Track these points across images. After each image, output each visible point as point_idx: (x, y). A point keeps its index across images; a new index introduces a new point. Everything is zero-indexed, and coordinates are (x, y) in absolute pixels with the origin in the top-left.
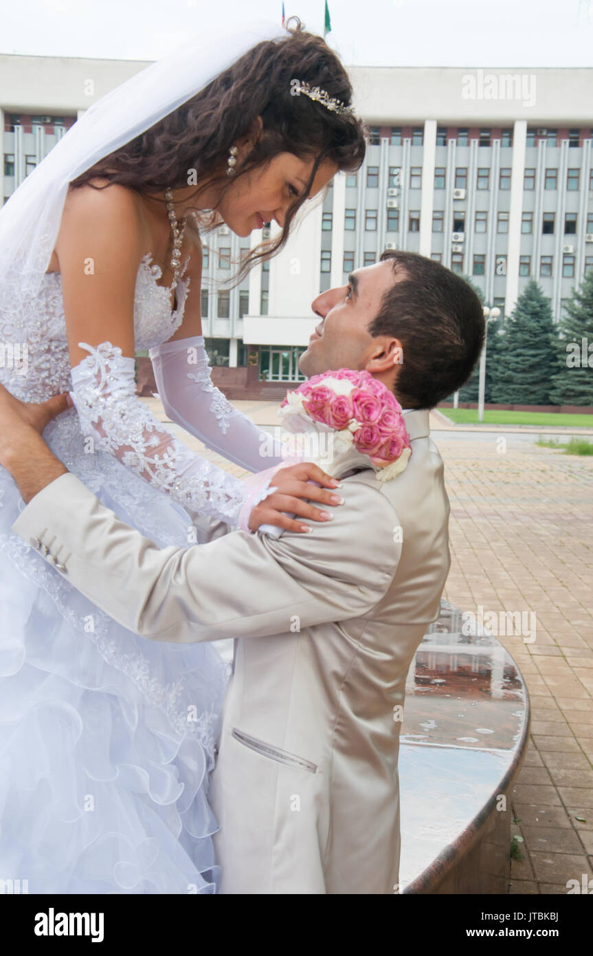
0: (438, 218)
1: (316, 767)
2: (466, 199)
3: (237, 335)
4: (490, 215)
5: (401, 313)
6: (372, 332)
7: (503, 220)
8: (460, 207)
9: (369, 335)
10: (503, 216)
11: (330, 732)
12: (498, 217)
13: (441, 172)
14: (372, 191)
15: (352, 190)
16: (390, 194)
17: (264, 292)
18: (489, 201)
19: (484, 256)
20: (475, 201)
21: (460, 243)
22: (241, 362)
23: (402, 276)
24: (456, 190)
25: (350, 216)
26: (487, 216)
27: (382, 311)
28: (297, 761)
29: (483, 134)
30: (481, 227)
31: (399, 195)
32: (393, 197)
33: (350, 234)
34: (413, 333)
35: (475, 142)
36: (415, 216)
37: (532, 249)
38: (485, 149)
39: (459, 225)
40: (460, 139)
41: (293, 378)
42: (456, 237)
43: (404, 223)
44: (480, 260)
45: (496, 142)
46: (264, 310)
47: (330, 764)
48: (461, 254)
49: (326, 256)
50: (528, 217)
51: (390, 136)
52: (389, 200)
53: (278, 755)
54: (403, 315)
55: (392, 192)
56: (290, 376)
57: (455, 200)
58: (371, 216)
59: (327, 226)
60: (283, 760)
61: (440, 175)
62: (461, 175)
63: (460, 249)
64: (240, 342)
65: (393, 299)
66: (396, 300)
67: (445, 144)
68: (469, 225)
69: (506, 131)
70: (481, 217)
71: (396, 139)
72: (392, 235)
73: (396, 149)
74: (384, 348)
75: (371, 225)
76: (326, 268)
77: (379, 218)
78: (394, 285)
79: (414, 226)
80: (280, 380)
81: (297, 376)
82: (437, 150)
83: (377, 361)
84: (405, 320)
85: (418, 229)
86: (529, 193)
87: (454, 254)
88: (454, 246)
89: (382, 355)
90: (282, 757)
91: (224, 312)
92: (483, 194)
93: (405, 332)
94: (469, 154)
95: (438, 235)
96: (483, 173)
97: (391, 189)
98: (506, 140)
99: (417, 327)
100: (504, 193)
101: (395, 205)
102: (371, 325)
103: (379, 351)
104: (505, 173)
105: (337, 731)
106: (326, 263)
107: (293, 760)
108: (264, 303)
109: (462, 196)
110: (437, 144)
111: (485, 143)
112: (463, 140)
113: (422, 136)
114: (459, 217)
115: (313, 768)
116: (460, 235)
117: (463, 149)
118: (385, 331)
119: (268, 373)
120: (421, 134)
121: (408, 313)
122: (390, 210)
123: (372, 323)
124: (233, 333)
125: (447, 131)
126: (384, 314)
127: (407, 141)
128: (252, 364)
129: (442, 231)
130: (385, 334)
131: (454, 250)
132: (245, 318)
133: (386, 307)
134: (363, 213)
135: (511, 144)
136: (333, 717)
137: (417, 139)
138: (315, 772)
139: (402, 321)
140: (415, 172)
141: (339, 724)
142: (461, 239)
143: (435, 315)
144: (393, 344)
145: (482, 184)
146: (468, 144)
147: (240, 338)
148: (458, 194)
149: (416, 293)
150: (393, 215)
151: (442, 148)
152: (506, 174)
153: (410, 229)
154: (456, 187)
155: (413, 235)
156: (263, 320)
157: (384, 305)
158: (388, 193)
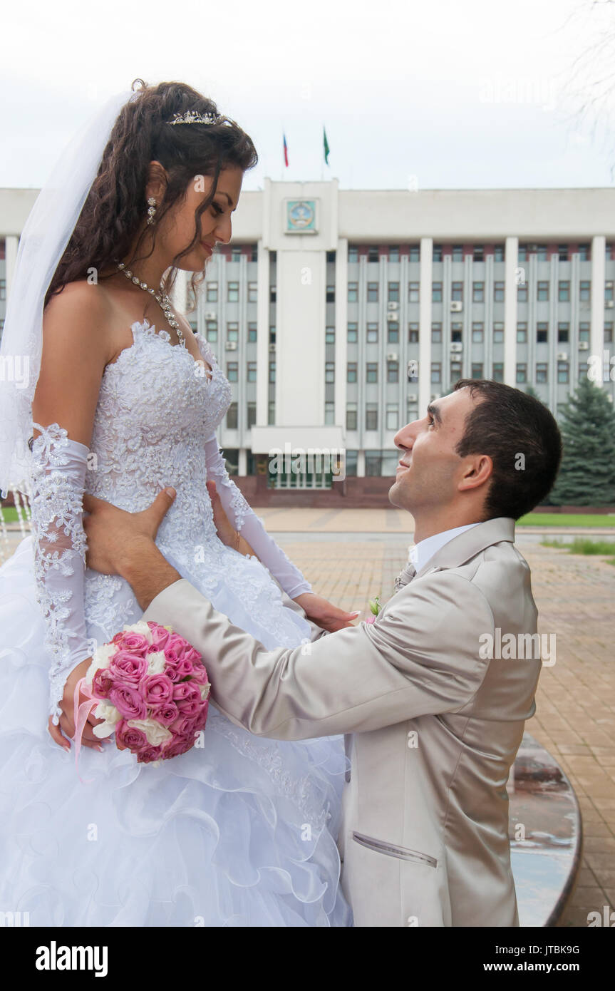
0: (437, 329)
1: (436, 861)
2: (462, 312)
3: (246, 444)
4: (486, 326)
5: (485, 431)
6: (461, 452)
7: (499, 331)
8: (457, 318)
9: (457, 456)
10: (498, 326)
11: (442, 829)
12: (494, 327)
13: (438, 286)
14: (373, 305)
15: (354, 305)
16: (390, 308)
17: (271, 402)
18: (487, 313)
19: (481, 365)
20: (470, 312)
21: (458, 353)
22: (250, 470)
23: (481, 399)
24: (453, 303)
25: (352, 329)
26: (483, 327)
27: (467, 432)
28: (417, 857)
29: (477, 251)
30: (478, 337)
31: (398, 308)
32: (392, 310)
33: (353, 346)
34: (500, 448)
35: (469, 258)
36: (414, 328)
37: (527, 358)
38: (479, 264)
39: (457, 336)
40: (455, 256)
41: (301, 485)
42: (454, 347)
43: (404, 335)
44: (478, 368)
45: (489, 258)
46: (271, 420)
47: (446, 858)
48: (460, 363)
49: (330, 367)
50: (522, 328)
51: (388, 253)
52: (390, 314)
53: (398, 852)
54: (487, 433)
55: (392, 306)
56: (298, 482)
57: (452, 312)
58: (372, 328)
59: (330, 339)
60: (403, 856)
61: (437, 289)
62: (457, 289)
63: (458, 358)
64: (249, 451)
65: (477, 419)
66: (479, 420)
67: (441, 260)
68: (466, 335)
69: (498, 247)
70: (477, 327)
71: (394, 257)
72: (392, 346)
73: (394, 265)
74: (474, 466)
75: (372, 337)
76: (330, 379)
77: (380, 331)
78: (474, 408)
79: (414, 338)
80: (288, 487)
81: (304, 483)
82: (433, 267)
83: (469, 478)
84: (491, 437)
85: (417, 340)
86: (523, 305)
87: (453, 363)
88: (453, 355)
89: (472, 473)
90: (402, 853)
91: (232, 424)
92: (479, 306)
93: (493, 448)
94: (464, 270)
95: (437, 346)
96: (478, 287)
97: (390, 303)
98: (499, 256)
99: (504, 442)
100: (499, 305)
101: (395, 318)
102: (459, 446)
103: (470, 469)
104: (499, 286)
105: (447, 827)
106: (330, 375)
107: (412, 855)
108: (271, 413)
109: (459, 308)
110: (434, 260)
111: (479, 258)
112: (457, 256)
113: (419, 253)
114: (457, 328)
115: (433, 862)
116: (459, 346)
117: (458, 265)
118: (473, 450)
119: (276, 481)
120: (417, 250)
121: (493, 430)
122: (390, 323)
123: (459, 444)
124: (241, 443)
125: (443, 248)
126: (469, 435)
127: (405, 258)
128: (260, 472)
129: (441, 342)
130: (473, 453)
131: (453, 360)
132: (254, 429)
133: (471, 428)
134: (365, 326)
135: (503, 259)
136: (443, 814)
137: (414, 256)
138: (435, 867)
139: (488, 439)
140: (413, 287)
141: (449, 820)
142: (459, 349)
143: (518, 429)
144: (483, 460)
145: (477, 297)
146: (463, 260)
147: (248, 447)
148: (454, 306)
149: (497, 412)
150: (394, 327)
151: (438, 264)
152: (499, 288)
153: (410, 340)
154: (453, 299)
155: (414, 346)
156: (271, 430)
157: (468, 427)
158: (388, 306)
